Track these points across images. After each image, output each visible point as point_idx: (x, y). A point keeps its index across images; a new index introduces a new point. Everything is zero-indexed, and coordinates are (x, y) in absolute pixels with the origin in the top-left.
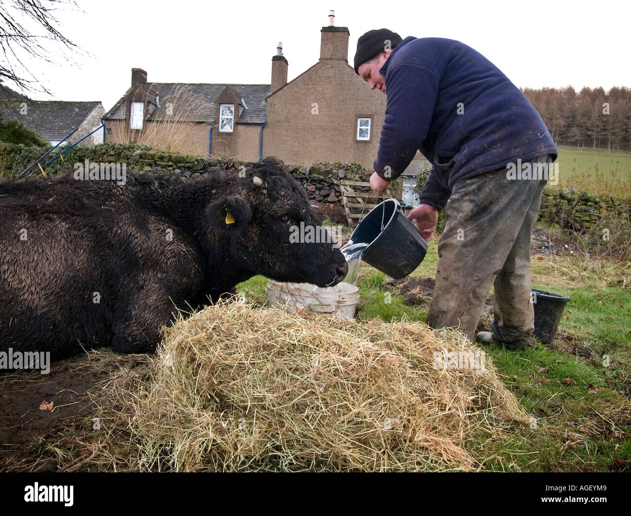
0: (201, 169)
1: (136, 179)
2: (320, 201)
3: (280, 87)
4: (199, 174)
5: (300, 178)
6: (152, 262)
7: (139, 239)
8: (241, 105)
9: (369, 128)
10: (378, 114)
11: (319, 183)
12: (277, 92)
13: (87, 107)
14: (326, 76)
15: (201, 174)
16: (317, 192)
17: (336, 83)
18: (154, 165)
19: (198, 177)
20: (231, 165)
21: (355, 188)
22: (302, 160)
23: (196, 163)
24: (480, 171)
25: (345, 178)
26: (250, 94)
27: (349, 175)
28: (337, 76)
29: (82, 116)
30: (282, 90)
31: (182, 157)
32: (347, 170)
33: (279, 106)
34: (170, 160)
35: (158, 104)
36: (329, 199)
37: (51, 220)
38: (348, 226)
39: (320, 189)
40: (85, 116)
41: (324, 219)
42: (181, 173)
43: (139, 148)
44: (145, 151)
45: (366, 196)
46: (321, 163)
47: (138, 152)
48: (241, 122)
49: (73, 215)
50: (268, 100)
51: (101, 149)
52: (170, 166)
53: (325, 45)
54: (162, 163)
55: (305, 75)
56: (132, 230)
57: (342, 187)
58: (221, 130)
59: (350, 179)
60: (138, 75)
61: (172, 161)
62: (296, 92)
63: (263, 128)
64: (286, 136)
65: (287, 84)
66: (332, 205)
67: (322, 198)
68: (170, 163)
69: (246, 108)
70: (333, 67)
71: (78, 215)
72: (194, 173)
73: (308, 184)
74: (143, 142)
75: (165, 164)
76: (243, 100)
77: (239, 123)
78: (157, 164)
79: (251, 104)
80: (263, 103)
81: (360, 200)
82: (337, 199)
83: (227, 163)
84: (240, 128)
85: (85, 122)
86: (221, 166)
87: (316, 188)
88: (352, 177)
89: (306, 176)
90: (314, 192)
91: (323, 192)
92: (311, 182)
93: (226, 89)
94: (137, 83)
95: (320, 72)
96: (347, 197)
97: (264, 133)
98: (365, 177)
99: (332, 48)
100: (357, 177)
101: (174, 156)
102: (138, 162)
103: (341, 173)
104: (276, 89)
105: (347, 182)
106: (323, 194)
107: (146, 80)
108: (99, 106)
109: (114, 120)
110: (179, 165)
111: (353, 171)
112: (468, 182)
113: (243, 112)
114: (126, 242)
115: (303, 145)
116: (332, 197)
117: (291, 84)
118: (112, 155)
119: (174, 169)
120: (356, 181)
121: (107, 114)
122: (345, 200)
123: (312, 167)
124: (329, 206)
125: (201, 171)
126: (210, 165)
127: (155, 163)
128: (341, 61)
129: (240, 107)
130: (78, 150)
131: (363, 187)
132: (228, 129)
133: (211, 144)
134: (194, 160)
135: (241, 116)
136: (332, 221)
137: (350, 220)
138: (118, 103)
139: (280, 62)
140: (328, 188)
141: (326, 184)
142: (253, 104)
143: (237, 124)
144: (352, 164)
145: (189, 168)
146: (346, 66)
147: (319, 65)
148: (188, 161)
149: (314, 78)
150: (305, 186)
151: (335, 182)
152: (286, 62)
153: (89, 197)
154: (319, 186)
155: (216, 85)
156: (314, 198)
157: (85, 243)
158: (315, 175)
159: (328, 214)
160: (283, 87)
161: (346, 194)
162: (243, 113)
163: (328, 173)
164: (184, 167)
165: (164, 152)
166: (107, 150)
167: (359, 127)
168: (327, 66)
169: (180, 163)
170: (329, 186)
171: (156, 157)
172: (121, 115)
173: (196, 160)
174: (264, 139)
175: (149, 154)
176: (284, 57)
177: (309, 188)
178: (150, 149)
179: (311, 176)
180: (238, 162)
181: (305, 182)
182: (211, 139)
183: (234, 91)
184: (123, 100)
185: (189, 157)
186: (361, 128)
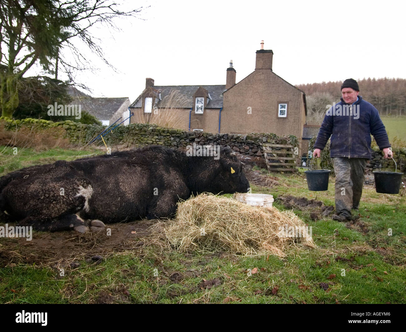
0: (185, 138)
1: (166, 152)
2: (252, 155)
3: (232, 86)
4: (184, 140)
5: (240, 142)
6: (170, 186)
7: (166, 176)
8: (208, 97)
9: (286, 109)
10: (291, 101)
11: (252, 145)
13: (120, 101)
14: (259, 79)
15: (185, 140)
16: (250, 150)
17: (265, 83)
18: (159, 135)
19: (183, 141)
20: (202, 135)
21: (272, 148)
22: (244, 130)
23: (182, 134)
25: (267, 142)
26: (214, 91)
27: (269, 140)
28: (266, 79)
29: (118, 106)
30: (232, 88)
31: (175, 131)
32: (268, 137)
33: (231, 98)
34: (168, 132)
35: (160, 98)
36: (257, 154)
37: (135, 166)
38: (267, 170)
39: (252, 148)
40: (120, 106)
41: (254, 166)
42: (174, 139)
43: (151, 126)
44: (155, 128)
45: (279, 152)
46: (253, 134)
47: (151, 128)
49: (143, 165)
50: (224, 94)
51: (132, 127)
52: (168, 136)
53: (258, 61)
54: (164, 134)
55: (246, 79)
56: (164, 172)
57: (264, 147)
58: (196, 113)
59: (269, 143)
60: (150, 82)
61: (169, 133)
62: (241, 89)
63: (221, 111)
64: (235, 115)
65: (235, 84)
68: (168, 134)
69: (211, 99)
70: (263, 74)
71: (145, 165)
72: (181, 139)
73: (245, 145)
74: (153, 122)
75: (166, 134)
76: (209, 95)
77: (207, 107)
79: (214, 97)
80: (221, 96)
81: (275, 155)
82: (262, 154)
83: (199, 134)
84: (208, 111)
85: (120, 109)
86: (196, 136)
87: (250, 148)
88: (271, 141)
89: (244, 141)
90: (249, 150)
91: (254, 150)
92: (247, 144)
93: (199, 89)
94: (149, 87)
95: (255, 76)
96: (267, 153)
97: (221, 114)
98: (278, 142)
99: (262, 62)
100: (274, 142)
101: (170, 130)
102: (151, 133)
103: (264, 139)
104: (229, 88)
105: (267, 145)
106: (254, 151)
107: (153, 84)
108: (127, 99)
109: (137, 108)
110: (173, 135)
111: (271, 138)
115: (245, 120)
116: (259, 153)
117: (238, 85)
118: (137, 130)
119: (170, 137)
120: (273, 144)
121: (132, 105)
122: (266, 154)
123: (248, 136)
124: (257, 158)
125: (185, 139)
126: (190, 135)
127: (160, 134)
128: (268, 70)
129: (207, 99)
130: (120, 128)
131: (277, 147)
132: (200, 112)
133: (190, 123)
134: (181, 132)
135: (208, 104)
136: (259, 167)
137: (268, 167)
138: (138, 98)
139: (231, 71)
140: (256, 148)
141: (255, 146)
142: (215, 97)
143: (205, 109)
144: (271, 134)
145: (178, 137)
146: (271, 73)
147: (254, 73)
148: (178, 133)
149: (251, 80)
150: (243, 147)
151: (261, 144)
152: (235, 71)
153: (149, 158)
154: (251, 146)
155: (194, 86)
156: (248, 154)
157: (146, 176)
158: (249, 140)
159: (256, 163)
160: (234, 86)
161: (266, 151)
162: (209, 102)
163: (256, 139)
164: (175, 136)
165: (165, 128)
166: (134, 127)
167: (280, 109)
168: (259, 73)
169: (173, 134)
170: (258, 147)
171: (161, 131)
172: (139, 105)
173: (182, 132)
175: (157, 129)
176: (233, 69)
177: (245, 148)
178: (158, 126)
179: (247, 141)
180: (206, 133)
181: (243, 144)
183: (204, 89)
184: (140, 97)
185: (179, 131)
186: (282, 109)
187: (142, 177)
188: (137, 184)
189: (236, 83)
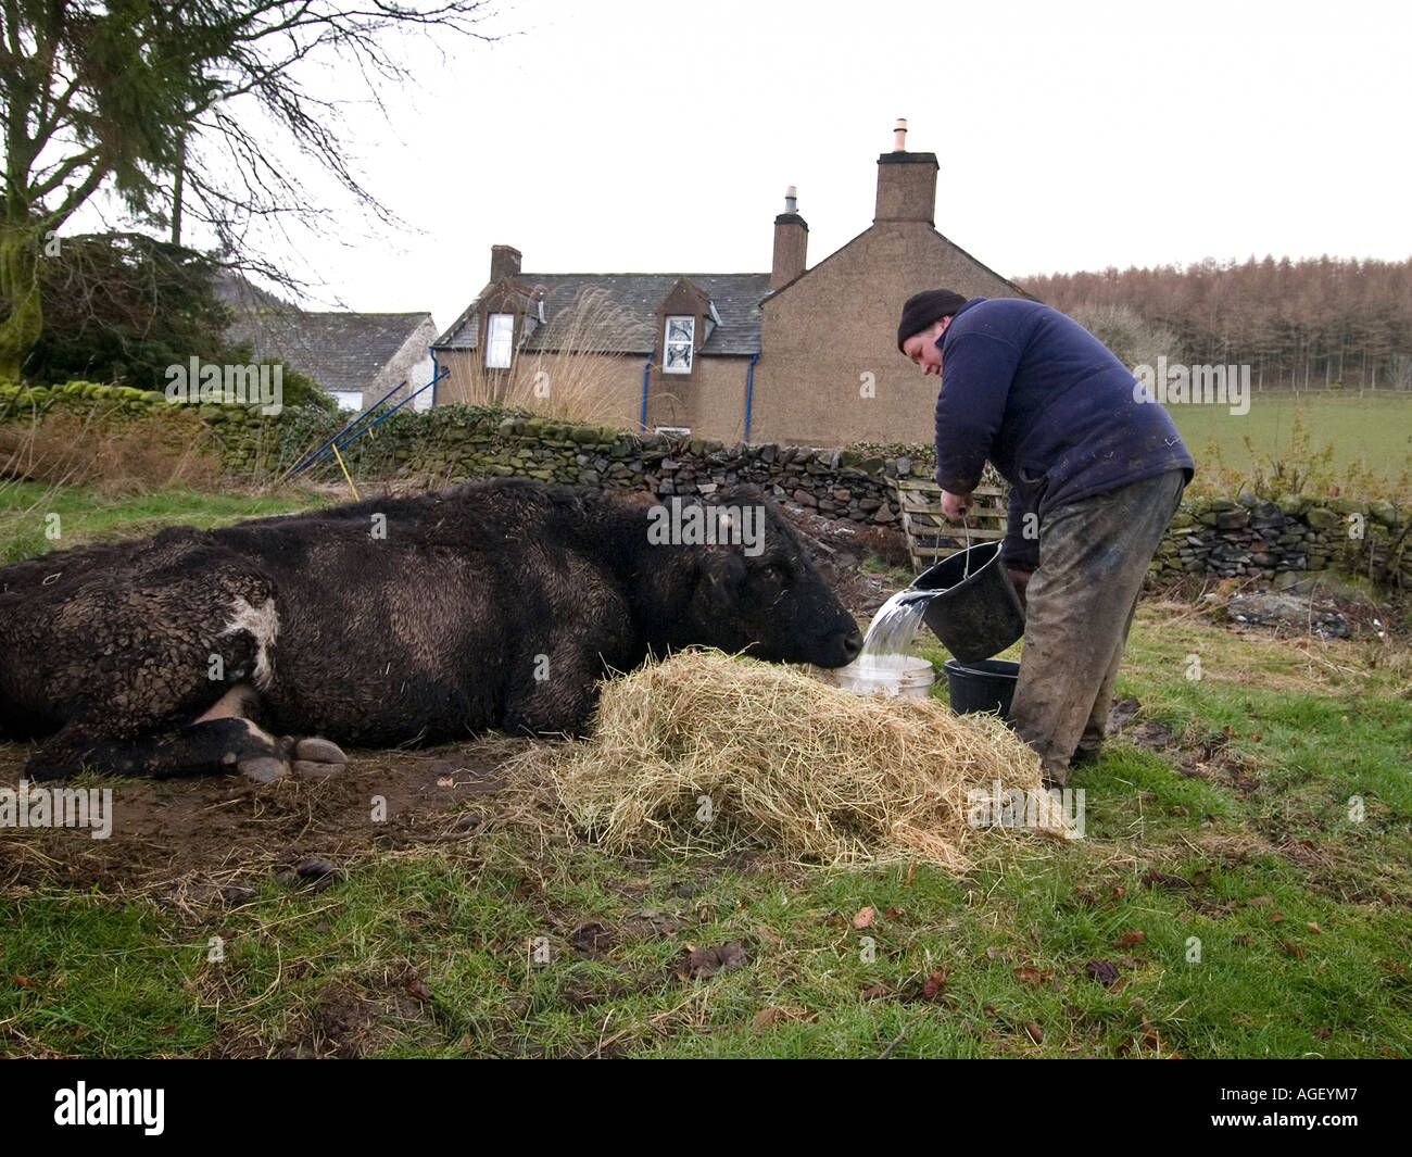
0: (627, 456)
1: (549, 496)
2: (859, 521)
3: (792, 278)
4: (622, 465)
5: (820, 475)
6: (570, 614)
7: (552, 580)
8: (708, 317)
11: (859, 485)
12: (784, 289)
13: (400, 325)
14: (889, 255)
15: (627, 464)
16: (854, 503)
17: (909, 269)
18: (537, 446)
19: (622, 470)
20: (685, 447)
21: (930, 496)
22: (834, 432)
23: (617, 443)
24: (1087, 492)
25: (911, 475)
26: (728, 295)
27: (920, 468)
28: (911, 254)
29: (394, 342)
30: (794, 287)
31: (592, 432)
32: (915, 458)
33: (788, 320)
34: (568, 437)
35: (541, 316)
36: (878, 517)
37: (442, 554)
38: (912, 571)
39: (859, 497)
40: (400, 342)
41: (866, 557)
42: (589, 462)
43: (510, 413)
44: (521, 420)
46: (863, 445)
47: (509, 421)
48: (709, 352)
49: (472, 548)
50: (765, 306)
51: (441, 416)
52: (567, 449)
53: (886, 191)
54: (554, 444)
55: (844, 254)
56: (544, 569)
57: (901, 494)
58: (667, 370)
59: (920, 477)
60: (505, 259)
61: (572, 439)
62: (823, 290)
63: (753, 365)
64: (802, 381)
65: (805, 272)
66: (880, 530)
67: (863, 515)
68: (568, 443)
69: (720, 323)
70: (902, 236)
71: (478, 549)
72: (613, 462)
73: (836, 486)
74: (516, 402)
75: (558, 444)
76: (713, 307)
77: (705, 352)
78: (543, 444)
79: (729, 315)
80: (755, 312)
81: (938, 520)
82: (893, 518)
83: (677, 444)
84: (707, 364)
85: (399, 354)
86: (666, 450)
87: (852, 495)
88: (926, 473)
89: (832, 470)
90: (848, 502)
91: (866, 503)
92: (841, 483)
93: (679, 283)
94: (503, 277)
95: (875, 246)
96: (911, 513)
97: (755, 375)
99: (900, 195)
101: (576, 429)
102: (507, 440)
103: (903, 466)
104: (783, 284)
105: (912, 485)
106: (866, 506)
107: (519, 268)
108: (427, 320)
109: (460, 350)
110: (585, 446)
111: (927, 462)
112: (1071, 510)
113: (714, 331)
114: (537, 584)
116: (884, 513)
117: (813, 273)
118: (461, 428)
119: (575, 455)
121: (442, 339)
122: (906, 518)
123: (845, 454)
124: (876, 530)
125: (627, 460)
126: (644, 447)
127: (541, 443)
128: (918, 224)
129: (707, 322)
130: (398, 418)
132: (681, 367)
133: (645, 403)
134: (613, 438)
135: (708, 339)
136: (882, 560)
137: (916, 561)
138: (463, 316)
139: (791, 227)
140: (875, 494)
141: (871, 487)
142: (733, 315)
143: (699, 356)
144: (926, 448)
145: (604, 453)
146: (930, 233)
147: (872, 232)
148: (602, 438)
149: (861, 260)
150: (830, 490)
151: (891, 482)
152: (805, 226)
153: (490, 521)
154: (857, 490)
155: (659, 275)
156: (847, 515)
157: (485, 587)
158: (850, 469)
159: (875, 547)
160: (798, 278)
161: (910, 507)
162: (711, 334)
163: (876, 463)
164: (594, 450)
165: (556, 423)
166: (451, 417)
168: (889, 235)
169: (587, 443)
170: (879, 491)
171: (542, 431)
172: (469, 340)
173: (618, 438)
174: (755, 388)
175: (530, 426)
176: (799, 218)
177: (836, 493)
178: (533, 416)
179: (842, 470)
180: (700, 442)
181: (830, 482)
182: (646, 390)
183: (696, 289)
184: (471, 313)
185: (605, 432)
187: (470, 593)
188: (454, 619)
189: (809, 267)
